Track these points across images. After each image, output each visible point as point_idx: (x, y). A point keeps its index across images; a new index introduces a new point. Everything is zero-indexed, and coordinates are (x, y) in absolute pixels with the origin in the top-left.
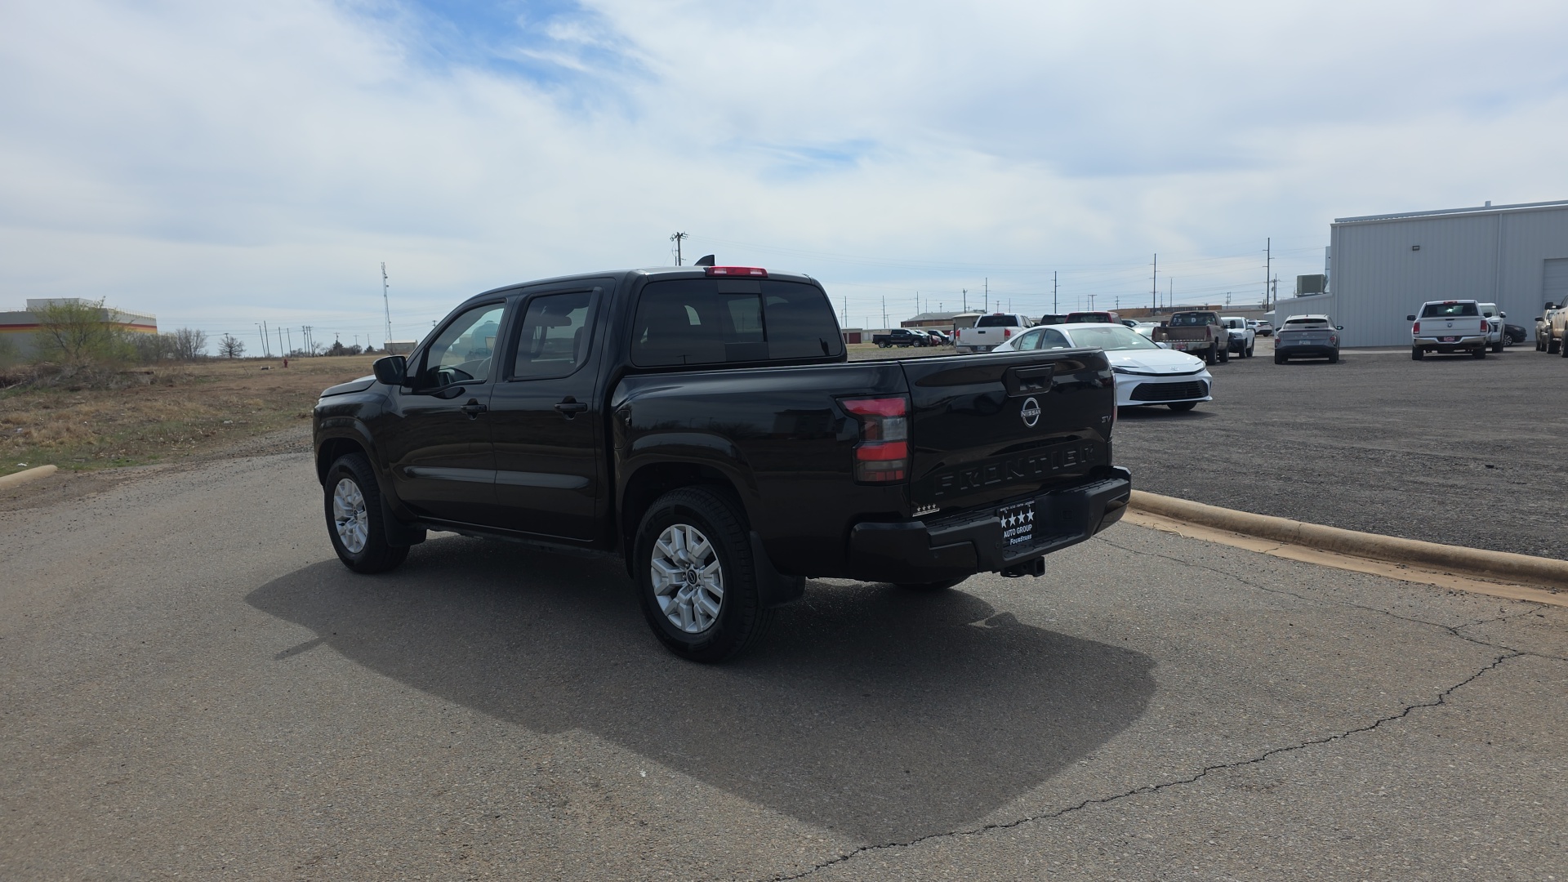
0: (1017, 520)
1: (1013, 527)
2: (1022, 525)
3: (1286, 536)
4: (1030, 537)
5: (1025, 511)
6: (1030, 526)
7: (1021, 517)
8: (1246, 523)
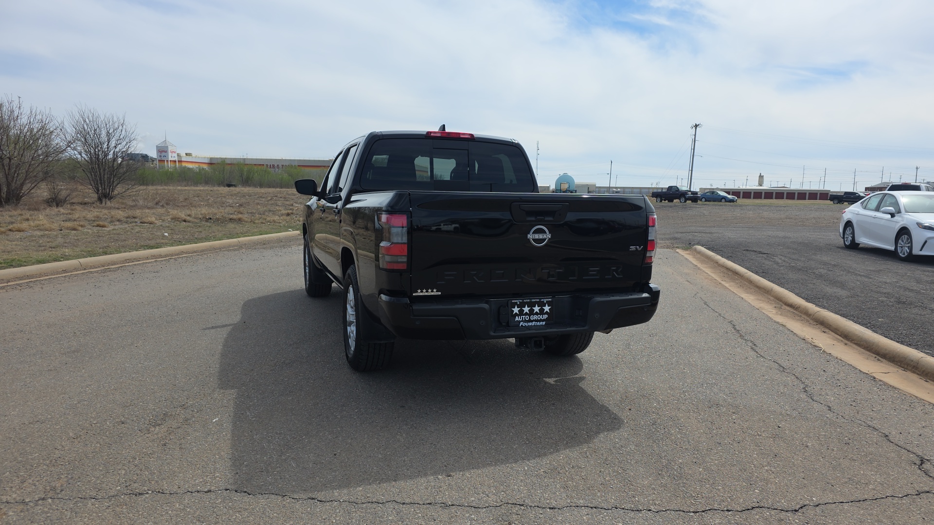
0: (531, 311)
1: (526, 314)
2: (537, 314)
3: (908, 365)
4: (544, 323)
5: (541, 305)
6: (545, 316)
7: (537, 309)
8: (886, 350)
